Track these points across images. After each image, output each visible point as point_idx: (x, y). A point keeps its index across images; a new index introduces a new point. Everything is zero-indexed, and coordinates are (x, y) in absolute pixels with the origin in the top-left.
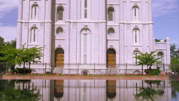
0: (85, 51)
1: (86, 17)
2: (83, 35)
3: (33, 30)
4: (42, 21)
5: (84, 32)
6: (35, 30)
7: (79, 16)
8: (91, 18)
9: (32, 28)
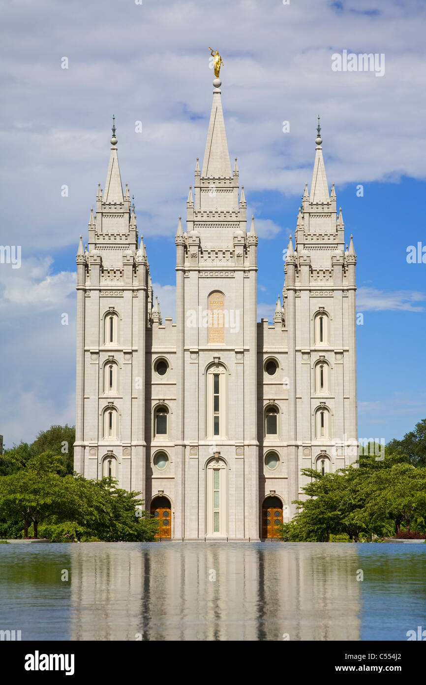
0: (216, 505)
1: (217, 431)
2: (210, 472)
3: (106, 462)
4: (127, 442)
5: (213, 464)
6: (110, 462)
7: (202, 433)
8: (227, 434)
9: (106, 457)
